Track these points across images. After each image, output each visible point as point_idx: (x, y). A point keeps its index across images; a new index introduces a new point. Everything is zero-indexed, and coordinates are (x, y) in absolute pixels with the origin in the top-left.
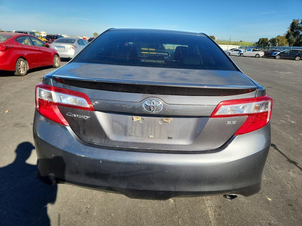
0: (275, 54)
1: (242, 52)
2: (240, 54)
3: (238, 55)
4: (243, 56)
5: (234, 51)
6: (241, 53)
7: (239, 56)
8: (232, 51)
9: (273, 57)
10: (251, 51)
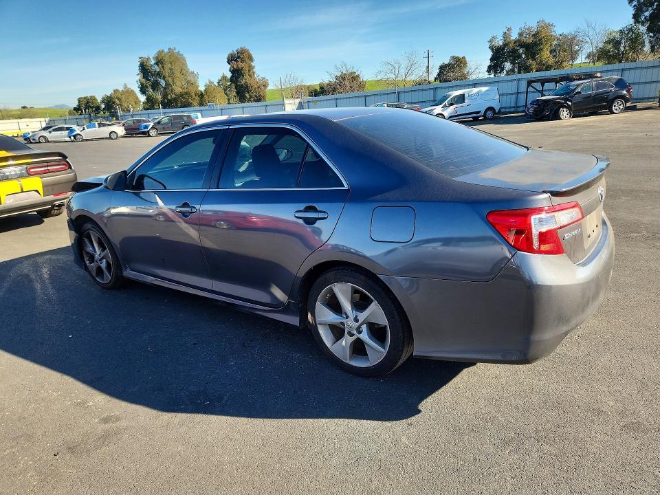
0: (146, 127)
1: (78, 132)
2: (75, 136)
3: (68, 139)
4: (83, 140)
5: (54, 130)
6: (74, 134)
7: (72, 141)
8: (50, 132)
9: (144, 133)
10: (95, 127)
